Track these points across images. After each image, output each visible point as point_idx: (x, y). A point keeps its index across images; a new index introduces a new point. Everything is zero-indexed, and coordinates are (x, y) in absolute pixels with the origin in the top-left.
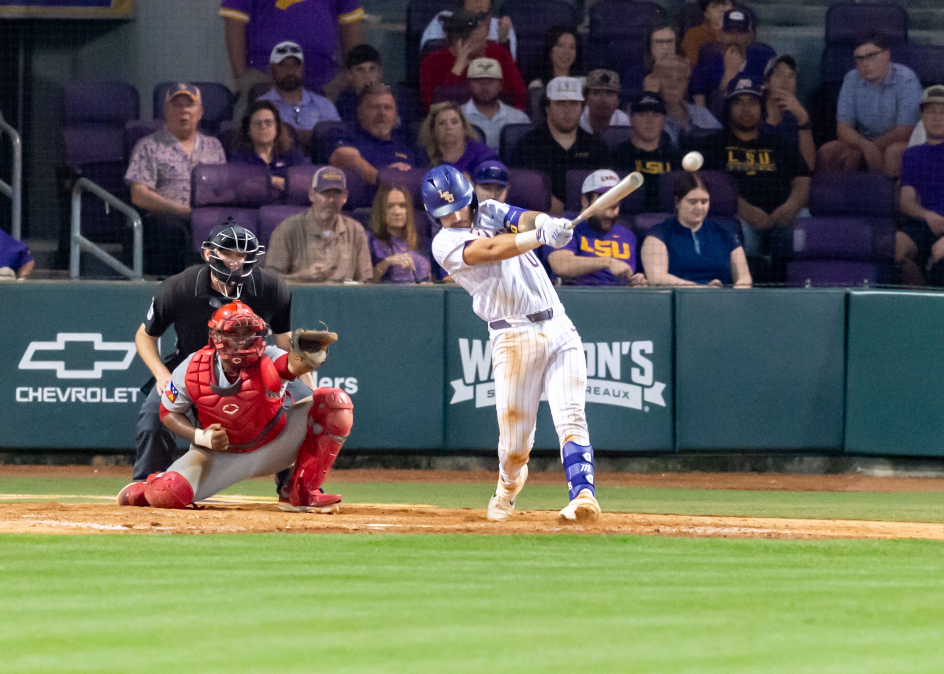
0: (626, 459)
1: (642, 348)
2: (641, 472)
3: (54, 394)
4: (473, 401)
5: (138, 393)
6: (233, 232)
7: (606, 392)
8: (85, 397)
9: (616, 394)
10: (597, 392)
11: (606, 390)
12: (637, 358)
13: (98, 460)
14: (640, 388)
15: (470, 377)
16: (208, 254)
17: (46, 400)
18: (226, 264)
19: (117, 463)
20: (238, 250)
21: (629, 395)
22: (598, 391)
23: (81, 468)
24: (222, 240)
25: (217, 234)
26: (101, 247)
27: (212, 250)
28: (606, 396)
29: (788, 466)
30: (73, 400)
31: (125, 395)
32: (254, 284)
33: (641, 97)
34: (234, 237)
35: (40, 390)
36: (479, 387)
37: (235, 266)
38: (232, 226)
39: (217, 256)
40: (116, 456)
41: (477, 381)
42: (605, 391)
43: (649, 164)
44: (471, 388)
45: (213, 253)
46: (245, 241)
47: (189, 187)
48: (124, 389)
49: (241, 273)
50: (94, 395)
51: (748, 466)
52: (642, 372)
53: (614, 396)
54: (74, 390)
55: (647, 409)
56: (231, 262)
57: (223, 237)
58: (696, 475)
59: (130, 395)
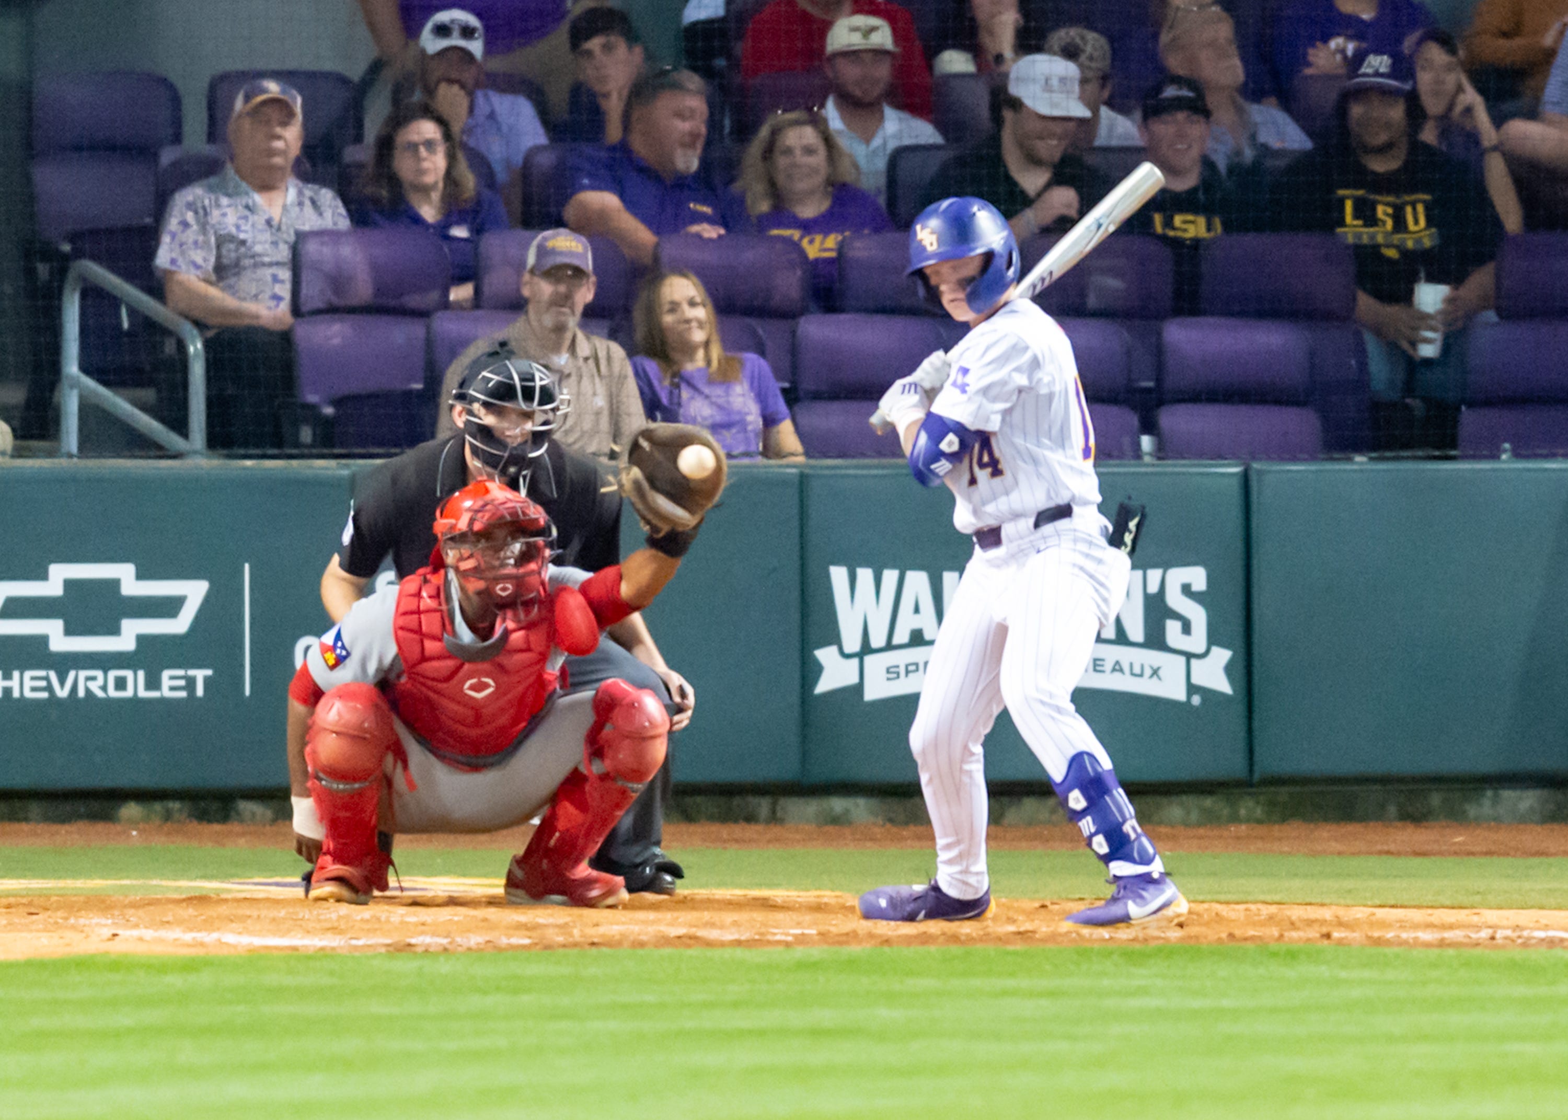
0: (1158, 799)
1: (1186, 580)
2: (1186, 824)
3: (43, 684)
4: (859, 688)
5: (207, 680)
6: (509, 370)
7: (1117, 668)
8: (104, 688)
9: (1137, 670)
10: (1098, 668)
11: (1117, 663)
12: (1175, 600)
13: (131, 810)
14: (1182, 660)
15: (852, 643)
16: (460, 414)
17: (28, 694)
18: (497, 434)
19: (168, 816)
20: (523, 406)
21: (1161, 673)
22: (1102, 666)
23: (100, 827)
24: (490, 385)
25: (480, 373)
26: (121, 396)
27: (468, 406)
28: (1117, 674)
29: (1472, 810)
30: (81, 693)
31: (182, 683)
32: (551, 474)
33: (1158, 89)
34: (512, 378)
35: (16, 674)
36: (868, 659)
37: (516, 437)
38: (509, 359)
39: (480, 419)
40: (165, 802)
41: (866, 649)
42: (1115, 665)
43: (1178, 220)
44: (855, 662)
45: (470, 413)
46: (533, 388)
47: (285, 274)
48: (181, 672)
49: (528, 450)
50: (121, 684)
51: (1392, 810)
52: (1187, 629)
53: (1133, 674)
54: (83, 674)
55: (1196, 700)
56: (508, 429)
57: (491, 379)
58: (1294, 829)
59: (191, 683)
